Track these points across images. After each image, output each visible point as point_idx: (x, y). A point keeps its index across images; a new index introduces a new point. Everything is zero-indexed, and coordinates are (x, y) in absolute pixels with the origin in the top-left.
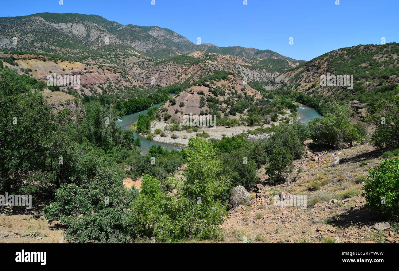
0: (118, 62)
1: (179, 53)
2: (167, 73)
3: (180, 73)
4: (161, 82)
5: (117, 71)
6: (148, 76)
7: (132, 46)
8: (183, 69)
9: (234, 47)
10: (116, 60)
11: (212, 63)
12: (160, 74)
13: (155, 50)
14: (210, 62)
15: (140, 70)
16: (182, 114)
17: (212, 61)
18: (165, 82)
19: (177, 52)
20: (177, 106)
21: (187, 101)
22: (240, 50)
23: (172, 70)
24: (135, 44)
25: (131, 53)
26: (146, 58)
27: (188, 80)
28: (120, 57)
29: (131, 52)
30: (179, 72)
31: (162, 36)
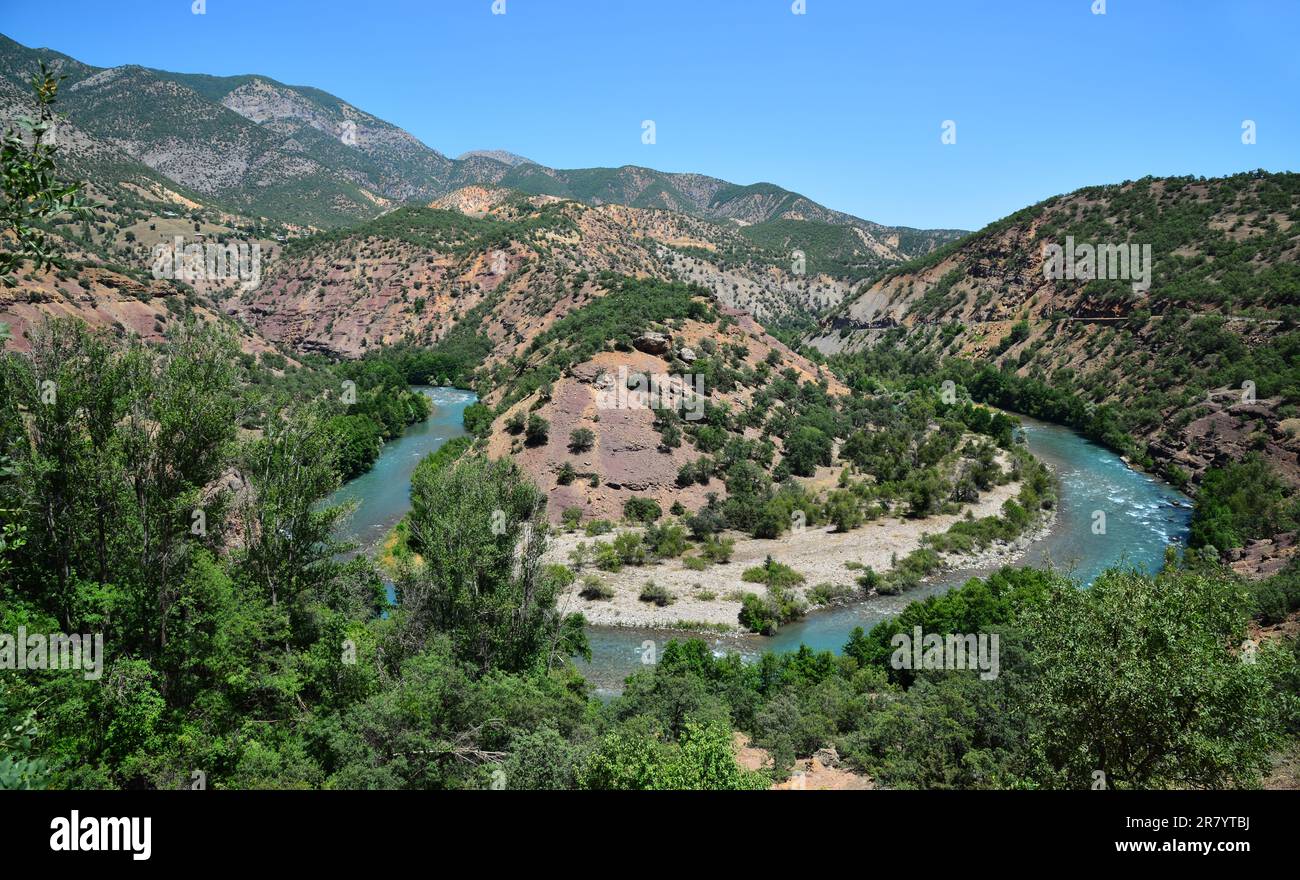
0: (98, 240)
1: (378, 195)
2: (360, 292)
3: (425, 288)
4: (334, 330)
5: (150, 291)
6: (261, 307)
7: (151, 161)
8: (433, 270)
9: (622, 169)
10: (87, 234)
11: (561, 239)
12: (322, 295)
13: (260, 183)
14: (550, 235)
16: (594, 485)
17: (557, 232)
18: (355, 332)
19: (367, 188)
20: (556, 449)
21: (595, 421)
22: (647, 183)
23: (380, 274)
24: (163, 158)
25: (152, 198)
26: (225, 217)
27: (472, 320)
28: (103, 220)
29: (154, 193)
30: (417, 286)
31: (290, 118)
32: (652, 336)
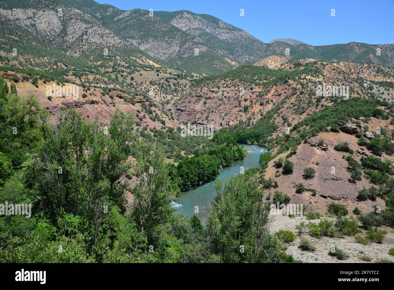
0: (120, 79)
1: (232, 60)
2: (221, 102)
3: (249, 101)
4: (209, 118)
5: (135, 100)
6: (180, 108)
7: (142, 48)
8: (253, 93)
9: (349, 44)
10: (117, 77)
11: (314, 79)
12: (205, 103)
13: (184, 56)
14: (308, 77)
15: (163, 95)
16: (314, 195)
17: (312, 76)
18: (218, 120)
19: (228, 57)
20: (296, 176)
21: (317, 165)
22: (362, 50)
23: (229, 95)
24: (147, 46)
25: (142, 63)
26: (169, 70)
27: (269, 116)
28: (123, 72)
29: (142, 61)
30: (246, 100)
31: (197, 28)
32: (350, 125)
